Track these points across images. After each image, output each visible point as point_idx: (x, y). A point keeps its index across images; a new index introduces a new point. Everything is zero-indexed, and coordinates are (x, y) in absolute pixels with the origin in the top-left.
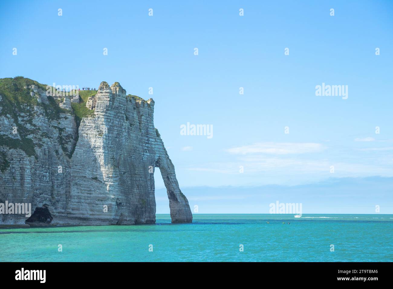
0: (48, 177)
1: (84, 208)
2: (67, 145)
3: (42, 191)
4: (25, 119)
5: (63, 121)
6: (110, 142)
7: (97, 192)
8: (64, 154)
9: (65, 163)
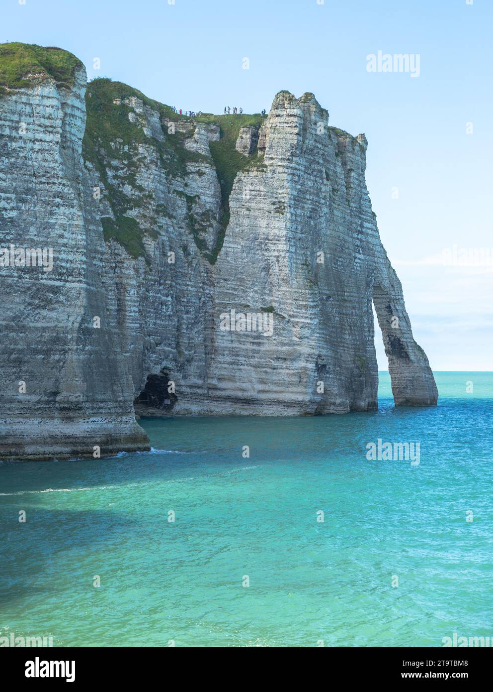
0: (170, 306)
1: (245, 376)
2: (203, 234)
3: (159, 338)
4: (120, 173)
5: (195, 180)
6: (299, 227)
7: (275, 339)
8: (199, 254)
9: (202, 274)
